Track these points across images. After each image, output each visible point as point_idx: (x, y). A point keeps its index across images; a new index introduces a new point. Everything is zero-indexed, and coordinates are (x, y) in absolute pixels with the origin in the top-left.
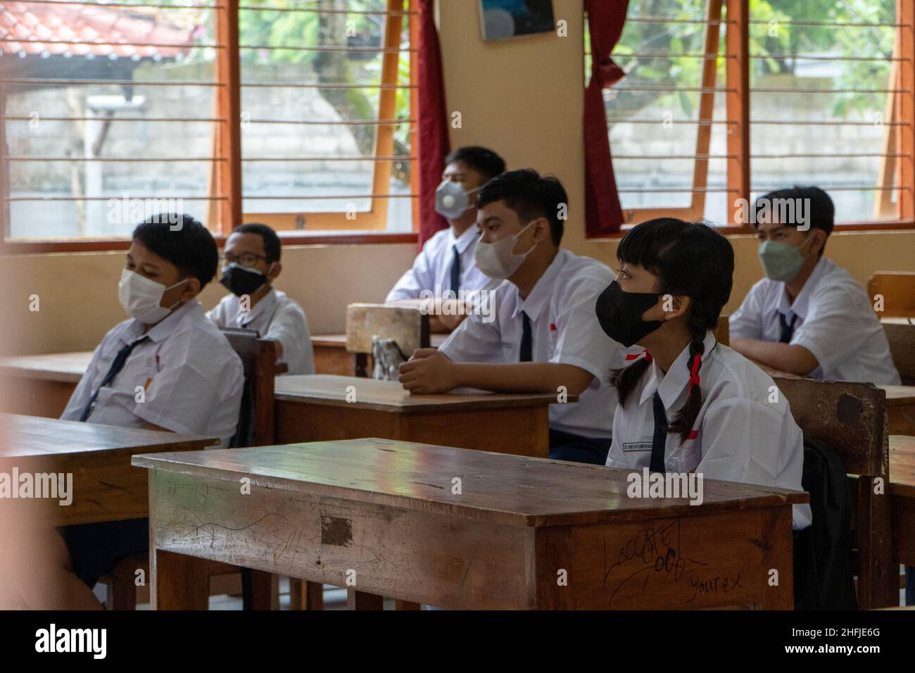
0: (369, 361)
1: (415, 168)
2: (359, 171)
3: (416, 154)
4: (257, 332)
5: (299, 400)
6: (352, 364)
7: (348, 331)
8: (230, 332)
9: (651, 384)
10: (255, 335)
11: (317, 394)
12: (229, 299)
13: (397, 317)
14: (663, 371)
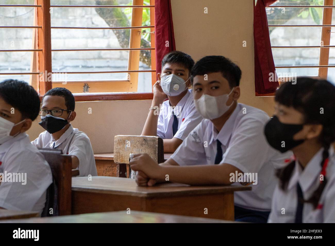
0: (128, 168)
1: (154, 55)
2: (121, 58)
3: (155, 47)
4: (62, 151)
5: (86, 191)
6: (117, 170)
7: (115, 151)
8: (45, 151)
9: (295, 177)
10: (60, 152)
11: (97, 187)
12: (44, 134)
13: (144, 142)
14: (303, 168)
